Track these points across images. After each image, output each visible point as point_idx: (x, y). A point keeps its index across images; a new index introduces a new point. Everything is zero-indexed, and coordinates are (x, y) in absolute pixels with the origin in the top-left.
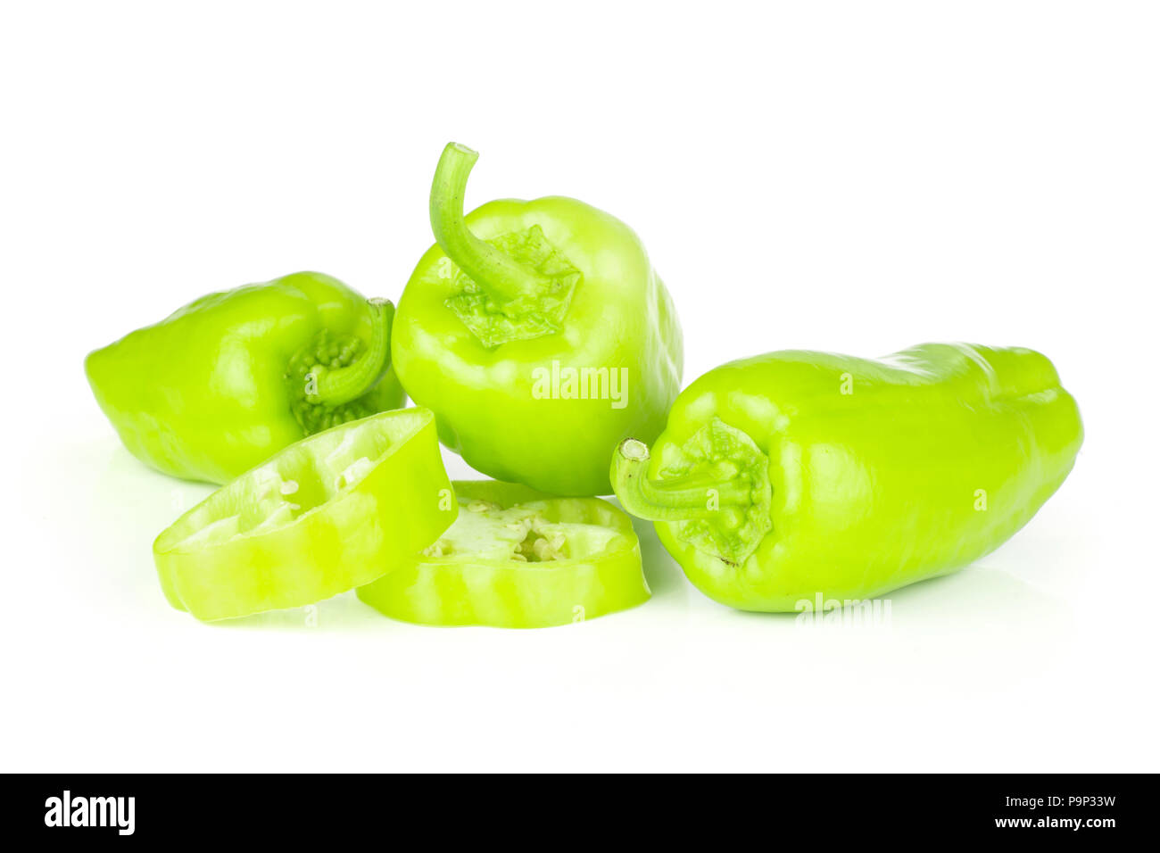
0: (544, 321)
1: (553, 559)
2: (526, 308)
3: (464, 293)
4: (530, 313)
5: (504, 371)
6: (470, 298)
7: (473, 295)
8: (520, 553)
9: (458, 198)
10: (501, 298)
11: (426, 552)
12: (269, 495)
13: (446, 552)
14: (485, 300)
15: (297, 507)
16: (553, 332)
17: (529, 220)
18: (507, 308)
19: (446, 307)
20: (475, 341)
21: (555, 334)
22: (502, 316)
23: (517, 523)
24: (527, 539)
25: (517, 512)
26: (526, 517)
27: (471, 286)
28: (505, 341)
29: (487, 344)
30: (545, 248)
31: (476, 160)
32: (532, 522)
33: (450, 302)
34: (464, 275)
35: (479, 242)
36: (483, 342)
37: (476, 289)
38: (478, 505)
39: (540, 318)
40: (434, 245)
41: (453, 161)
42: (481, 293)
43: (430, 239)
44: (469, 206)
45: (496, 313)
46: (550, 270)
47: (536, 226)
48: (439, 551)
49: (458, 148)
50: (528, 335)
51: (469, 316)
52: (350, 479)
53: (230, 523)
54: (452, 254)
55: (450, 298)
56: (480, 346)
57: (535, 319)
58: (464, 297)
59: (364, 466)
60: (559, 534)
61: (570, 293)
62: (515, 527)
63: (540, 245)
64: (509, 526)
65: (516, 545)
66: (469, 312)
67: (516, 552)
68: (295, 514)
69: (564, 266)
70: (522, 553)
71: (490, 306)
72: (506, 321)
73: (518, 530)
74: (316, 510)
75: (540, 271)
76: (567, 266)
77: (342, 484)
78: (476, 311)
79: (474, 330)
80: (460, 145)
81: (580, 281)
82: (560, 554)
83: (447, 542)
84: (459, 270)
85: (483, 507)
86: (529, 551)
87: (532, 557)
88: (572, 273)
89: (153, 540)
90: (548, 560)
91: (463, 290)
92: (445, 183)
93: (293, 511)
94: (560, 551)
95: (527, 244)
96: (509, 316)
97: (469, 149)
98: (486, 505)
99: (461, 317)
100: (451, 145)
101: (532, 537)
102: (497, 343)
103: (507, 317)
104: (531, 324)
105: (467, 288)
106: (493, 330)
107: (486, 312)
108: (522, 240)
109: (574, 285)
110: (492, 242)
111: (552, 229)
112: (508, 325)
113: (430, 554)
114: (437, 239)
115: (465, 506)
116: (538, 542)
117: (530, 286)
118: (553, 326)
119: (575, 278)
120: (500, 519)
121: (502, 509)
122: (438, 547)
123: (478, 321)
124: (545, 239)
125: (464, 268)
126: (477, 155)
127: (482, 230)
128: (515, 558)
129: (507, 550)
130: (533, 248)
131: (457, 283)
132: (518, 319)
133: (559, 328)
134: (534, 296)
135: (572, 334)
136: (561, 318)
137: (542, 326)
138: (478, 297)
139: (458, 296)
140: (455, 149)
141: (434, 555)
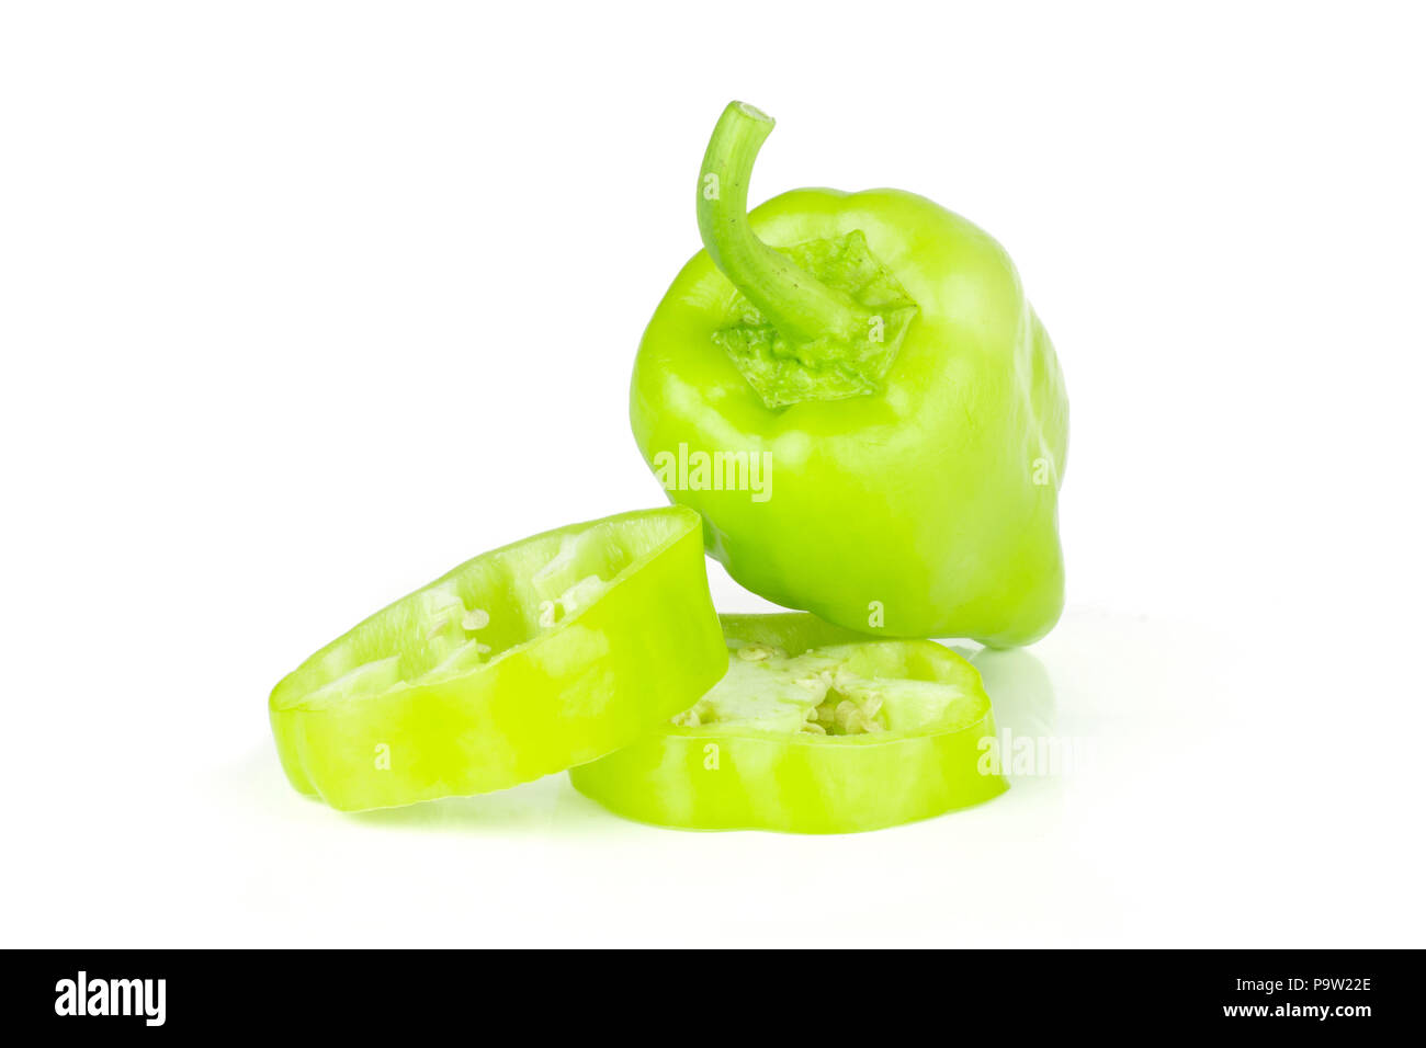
0: (856, 375)
1: (864, 732)
2: (832, 353)
3: (742, 325)
4: (837, 361)
5: (793, 446)
6: (751, 333)
7: (755, 328)
8: (816, 722)
9: (739, 185)
10: (797, 336)
11: (676, 720)
12: (445, 629)
13: (705, 720)
14: (772, 338)
15: (487, 649)
16: (868, 392)
17: (848, 223)
18: (804, 351)
19: (714, 342)
20: (753, 398)
21: (872, 396)
22: (796, 363)
23: (810, 677)
24: (826, 702)
25: (813, 661)
26: (825, 669)
27: (753, 315)
28: (796, 401)
29: (770, 403)
30: (868, 266)
31: (771, 131)
32: (834, 676)
33: (722, 336)
34: (744, 298)
35: (768, 251)
36: (765, 398)
37: (760, 320)
38: (753, 650)
39: (852, 369)
40: (702, 250)
41: (736, 129)
42: (769, 325)
43: (695, 243)
44: (756, 197)
45: (788, 358)
46: (872, 299)
47: (857, 232)
48: (695, 718)
49: (744, 110)
50: (831, 394)
51: (747, 359)
52: (570, 603)
53: (385, 668)
54: (727, 268)
55: (721, 331)
56: (760, 405)
57: (842, 369)
58: (741, 330)
59: (593, 587)
60: (873, 694)
61: (899, 336)
62: (808, 683)
63: (860, 261)
64: (799, 681)
65: (809, 711)
66: (748, 352)
67: (809, 721)
68: (484, 658)
69: (894, 295)
70: (818, 722)
71: (780, 346)
72: (801, 370)
73: (813, 687)
74: (518, 649)
75: (857, 299)
76: (898, 295)
77: (559, 613)
78: (758, 353)
79: (752, 380)
80: (748, 107)
81: (916, 318)
82: (875, 724)
83: (708, 704)
84: (736, 291)
85: (760, 654)
86: (830, 718)
87: (833, 729)
88: (907, 306)
89: (269, 691)
90: (859, 733)
91: (741, 320)
92: (722, 161)
93: (480, 654)
94: (875, 719)
95: (841, 258)
96: (807, 363)
97: (761, 114)
98: (766, 652)
99: (736, 359)
100: (734, 105)
101: (832, 698)
102: (785, 403)
103: (804, 365)
104: (837, 378)
105: (748, 317)
106: (781, 382)
107: (772, 355)
108: (834, 252)
109: (907, 322)
110: (789, 251)
111: (882, 239)
112: (806, 378)
113: (681, 723)
114: (704, 242)
115: (734, 651)
116: (842, 706)
117: (840, 320)
118: (870, 383)
119: (909, 314)
120: (786, 670)
121: (790, 656)
122: (693, 713)
123: (760, 366)
124: (869, 252)
125: (744, 289)
126: (771, 123)
127: (777, 233)
128: (807, 730)
129: (796, 719)
130: (849, 264)
131: (733, 309)
132: (819, 369)
133: (878, 389)
134: (846, 336)
135: (897, 398)
136: (883, 373)
137: (854, 382)
138: (762, 332)
139: (733, 328)
140: (740, 113)
141: (687, 723)
